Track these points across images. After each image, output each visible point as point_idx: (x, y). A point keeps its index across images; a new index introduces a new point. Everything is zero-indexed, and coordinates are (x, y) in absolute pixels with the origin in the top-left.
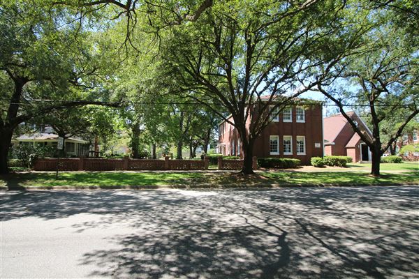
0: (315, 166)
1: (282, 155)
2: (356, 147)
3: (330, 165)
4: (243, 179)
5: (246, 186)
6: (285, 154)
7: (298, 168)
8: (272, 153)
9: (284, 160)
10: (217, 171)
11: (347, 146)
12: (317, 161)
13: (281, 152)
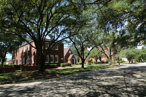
0: (62, 67)
1: (50, 63)
2: (71, 60)
3: (67, 66)
4: (41, 74)
5: (46, 77)
6: (51, 62)
7: (56, 68)
8: (46, 62)
9: (51, 65)
10: (21, 72)
11: (68, 59)
12: (63, 65)
13: (49, 62)
